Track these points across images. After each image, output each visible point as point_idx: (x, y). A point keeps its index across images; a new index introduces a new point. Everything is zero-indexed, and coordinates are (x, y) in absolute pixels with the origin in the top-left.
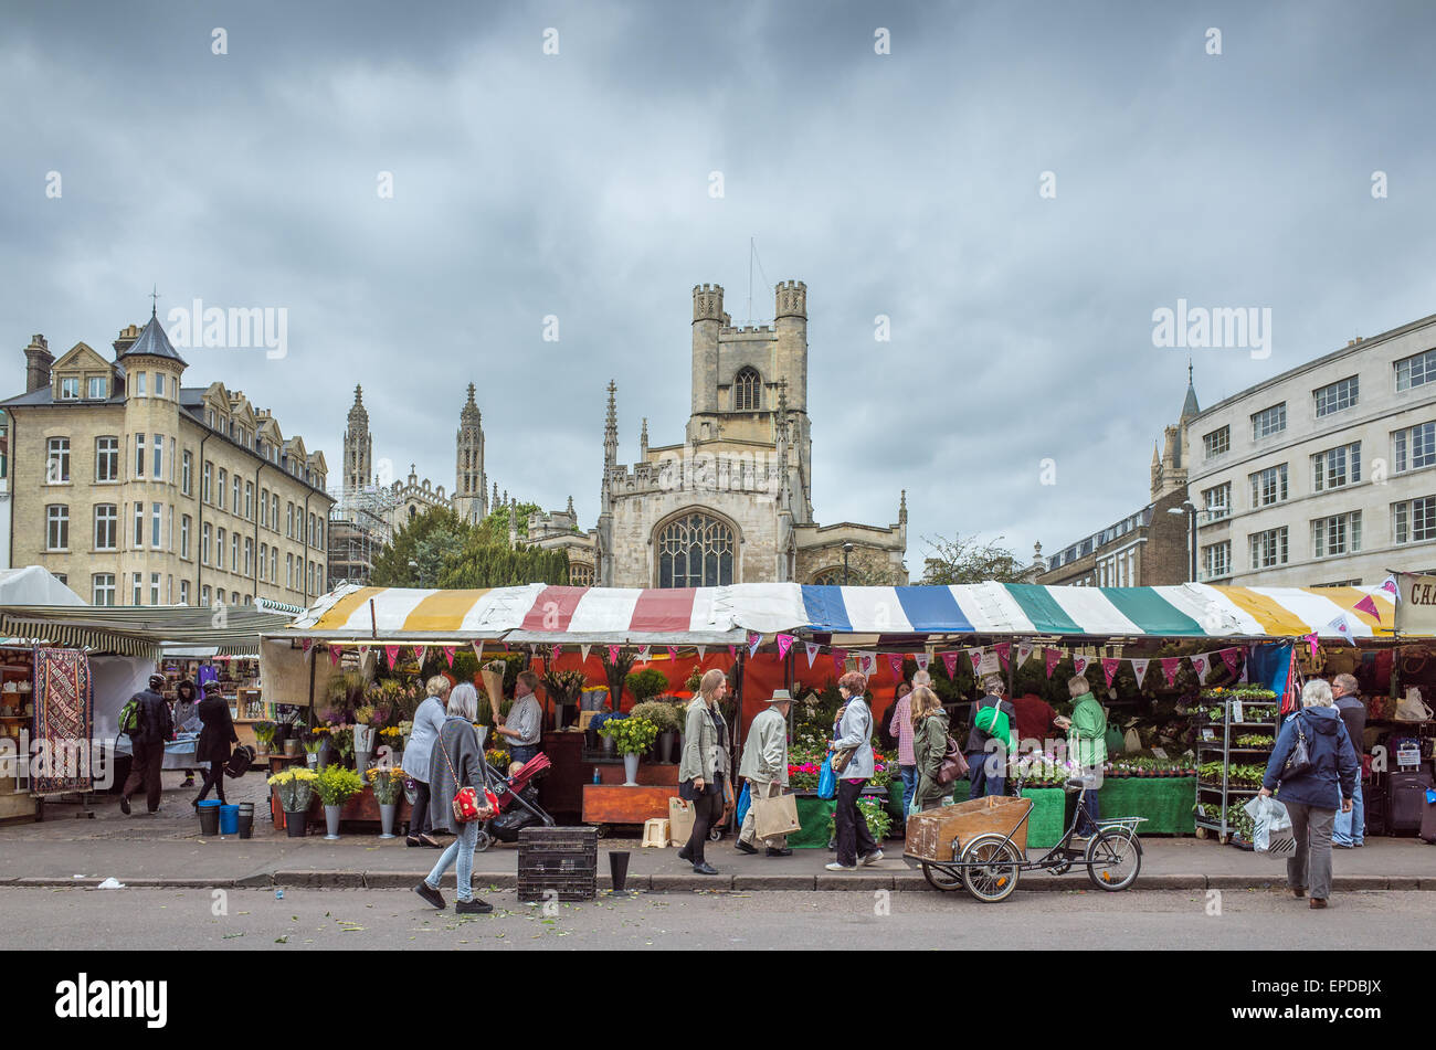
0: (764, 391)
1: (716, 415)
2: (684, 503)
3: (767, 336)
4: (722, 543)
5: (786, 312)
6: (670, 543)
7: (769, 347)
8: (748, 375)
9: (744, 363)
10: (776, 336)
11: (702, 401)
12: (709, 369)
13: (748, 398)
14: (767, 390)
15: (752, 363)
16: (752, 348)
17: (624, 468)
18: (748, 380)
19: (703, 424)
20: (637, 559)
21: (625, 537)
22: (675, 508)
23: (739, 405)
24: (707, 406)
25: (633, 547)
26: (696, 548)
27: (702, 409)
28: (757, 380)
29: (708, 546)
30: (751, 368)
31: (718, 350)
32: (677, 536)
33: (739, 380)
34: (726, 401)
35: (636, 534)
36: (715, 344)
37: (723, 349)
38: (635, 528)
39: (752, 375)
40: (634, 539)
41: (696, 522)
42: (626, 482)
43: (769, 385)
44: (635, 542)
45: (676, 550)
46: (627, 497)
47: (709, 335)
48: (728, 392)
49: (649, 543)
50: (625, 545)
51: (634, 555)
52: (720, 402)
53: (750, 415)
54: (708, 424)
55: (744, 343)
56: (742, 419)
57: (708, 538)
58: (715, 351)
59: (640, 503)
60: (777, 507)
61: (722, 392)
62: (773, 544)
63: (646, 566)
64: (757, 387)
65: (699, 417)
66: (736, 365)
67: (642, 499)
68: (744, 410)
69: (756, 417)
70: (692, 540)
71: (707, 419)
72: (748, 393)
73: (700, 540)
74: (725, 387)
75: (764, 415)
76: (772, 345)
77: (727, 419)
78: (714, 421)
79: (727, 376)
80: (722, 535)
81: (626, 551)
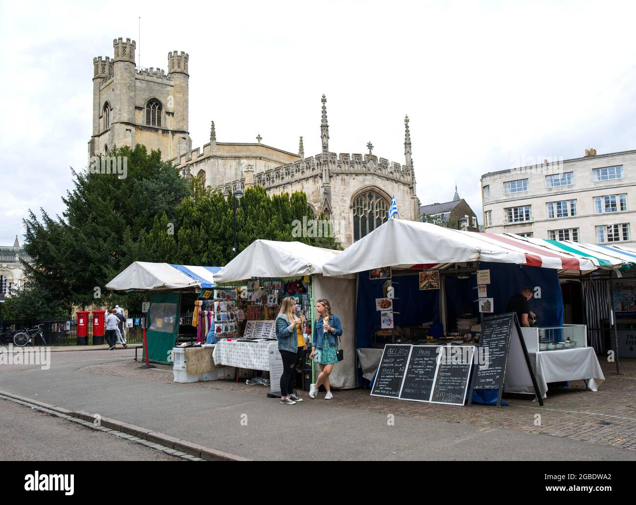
0: (165, 117)
1: (134, 125)
2: (368, 183)
3: (168, 82)
4: (384, 211)
5: (179, 70)
6: (358, 208)
7: (167, 89)
8: (155, 104)
9: (152, 96)
10: (172, 83)
11: (125, 115)
12: (130, 95)
13: (154, 119)
14: (167, 116)
15: (157, 97)
16: (157, 87)
17: (335, 154)
18: (154, 108)
19: (127, 130)
20: (344, 217)
21: (337, 202)
22: (362, 185)
23: (148, 122)
24: (129, 119)
25: (343, 209)
26: (371, 213)
27: (126, 120)
28: (160, 108)
29: (377, 212)
30: (157, 100)
31: (135, 82)
32: (361, 205)
33: (148, 106)
34: (140, 118)
35: (343, 201)
36: (134, 79)
37: (138, 84)
38: (343, 196)
39: (157, 104)
40: (343, 204)
41: (371, 197)
42: (337, 165)
43: (168, 113)
44: (343, 206)
45: (361, 214)
46: (338, 174)
47: (130, 72)
48: (142, 112)
49: (351, 208)
50: (337, 207)
51: (343, 215)
52: (136, 117)
53: (156, 130)
54: (130, 130)
55: (153, 83)
56: (151, 131)
57: (377, 208)
58: (133, 83)
59: (345, 179)
60: (410, 193)
61: (137, 111)
62: (409, 215)
63: (349, 223)
64: (159, 113)
65: (123, 125)
66: (147, 96)
67: (346, 177)
68: (151, 126)
69: (160, 132)
70: (369, 209)
71: (129, 127)
72: (154, 115)
73: (373, 209)
74: (140, 109)
75: (165, 131)
76: (169, 88)
77: (141, 130)
78: (133, 129)
79: (141, 103)
80: (383, 208)
81: (338, 212)
